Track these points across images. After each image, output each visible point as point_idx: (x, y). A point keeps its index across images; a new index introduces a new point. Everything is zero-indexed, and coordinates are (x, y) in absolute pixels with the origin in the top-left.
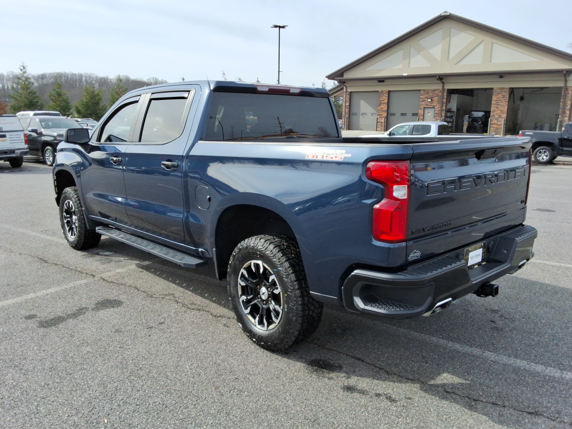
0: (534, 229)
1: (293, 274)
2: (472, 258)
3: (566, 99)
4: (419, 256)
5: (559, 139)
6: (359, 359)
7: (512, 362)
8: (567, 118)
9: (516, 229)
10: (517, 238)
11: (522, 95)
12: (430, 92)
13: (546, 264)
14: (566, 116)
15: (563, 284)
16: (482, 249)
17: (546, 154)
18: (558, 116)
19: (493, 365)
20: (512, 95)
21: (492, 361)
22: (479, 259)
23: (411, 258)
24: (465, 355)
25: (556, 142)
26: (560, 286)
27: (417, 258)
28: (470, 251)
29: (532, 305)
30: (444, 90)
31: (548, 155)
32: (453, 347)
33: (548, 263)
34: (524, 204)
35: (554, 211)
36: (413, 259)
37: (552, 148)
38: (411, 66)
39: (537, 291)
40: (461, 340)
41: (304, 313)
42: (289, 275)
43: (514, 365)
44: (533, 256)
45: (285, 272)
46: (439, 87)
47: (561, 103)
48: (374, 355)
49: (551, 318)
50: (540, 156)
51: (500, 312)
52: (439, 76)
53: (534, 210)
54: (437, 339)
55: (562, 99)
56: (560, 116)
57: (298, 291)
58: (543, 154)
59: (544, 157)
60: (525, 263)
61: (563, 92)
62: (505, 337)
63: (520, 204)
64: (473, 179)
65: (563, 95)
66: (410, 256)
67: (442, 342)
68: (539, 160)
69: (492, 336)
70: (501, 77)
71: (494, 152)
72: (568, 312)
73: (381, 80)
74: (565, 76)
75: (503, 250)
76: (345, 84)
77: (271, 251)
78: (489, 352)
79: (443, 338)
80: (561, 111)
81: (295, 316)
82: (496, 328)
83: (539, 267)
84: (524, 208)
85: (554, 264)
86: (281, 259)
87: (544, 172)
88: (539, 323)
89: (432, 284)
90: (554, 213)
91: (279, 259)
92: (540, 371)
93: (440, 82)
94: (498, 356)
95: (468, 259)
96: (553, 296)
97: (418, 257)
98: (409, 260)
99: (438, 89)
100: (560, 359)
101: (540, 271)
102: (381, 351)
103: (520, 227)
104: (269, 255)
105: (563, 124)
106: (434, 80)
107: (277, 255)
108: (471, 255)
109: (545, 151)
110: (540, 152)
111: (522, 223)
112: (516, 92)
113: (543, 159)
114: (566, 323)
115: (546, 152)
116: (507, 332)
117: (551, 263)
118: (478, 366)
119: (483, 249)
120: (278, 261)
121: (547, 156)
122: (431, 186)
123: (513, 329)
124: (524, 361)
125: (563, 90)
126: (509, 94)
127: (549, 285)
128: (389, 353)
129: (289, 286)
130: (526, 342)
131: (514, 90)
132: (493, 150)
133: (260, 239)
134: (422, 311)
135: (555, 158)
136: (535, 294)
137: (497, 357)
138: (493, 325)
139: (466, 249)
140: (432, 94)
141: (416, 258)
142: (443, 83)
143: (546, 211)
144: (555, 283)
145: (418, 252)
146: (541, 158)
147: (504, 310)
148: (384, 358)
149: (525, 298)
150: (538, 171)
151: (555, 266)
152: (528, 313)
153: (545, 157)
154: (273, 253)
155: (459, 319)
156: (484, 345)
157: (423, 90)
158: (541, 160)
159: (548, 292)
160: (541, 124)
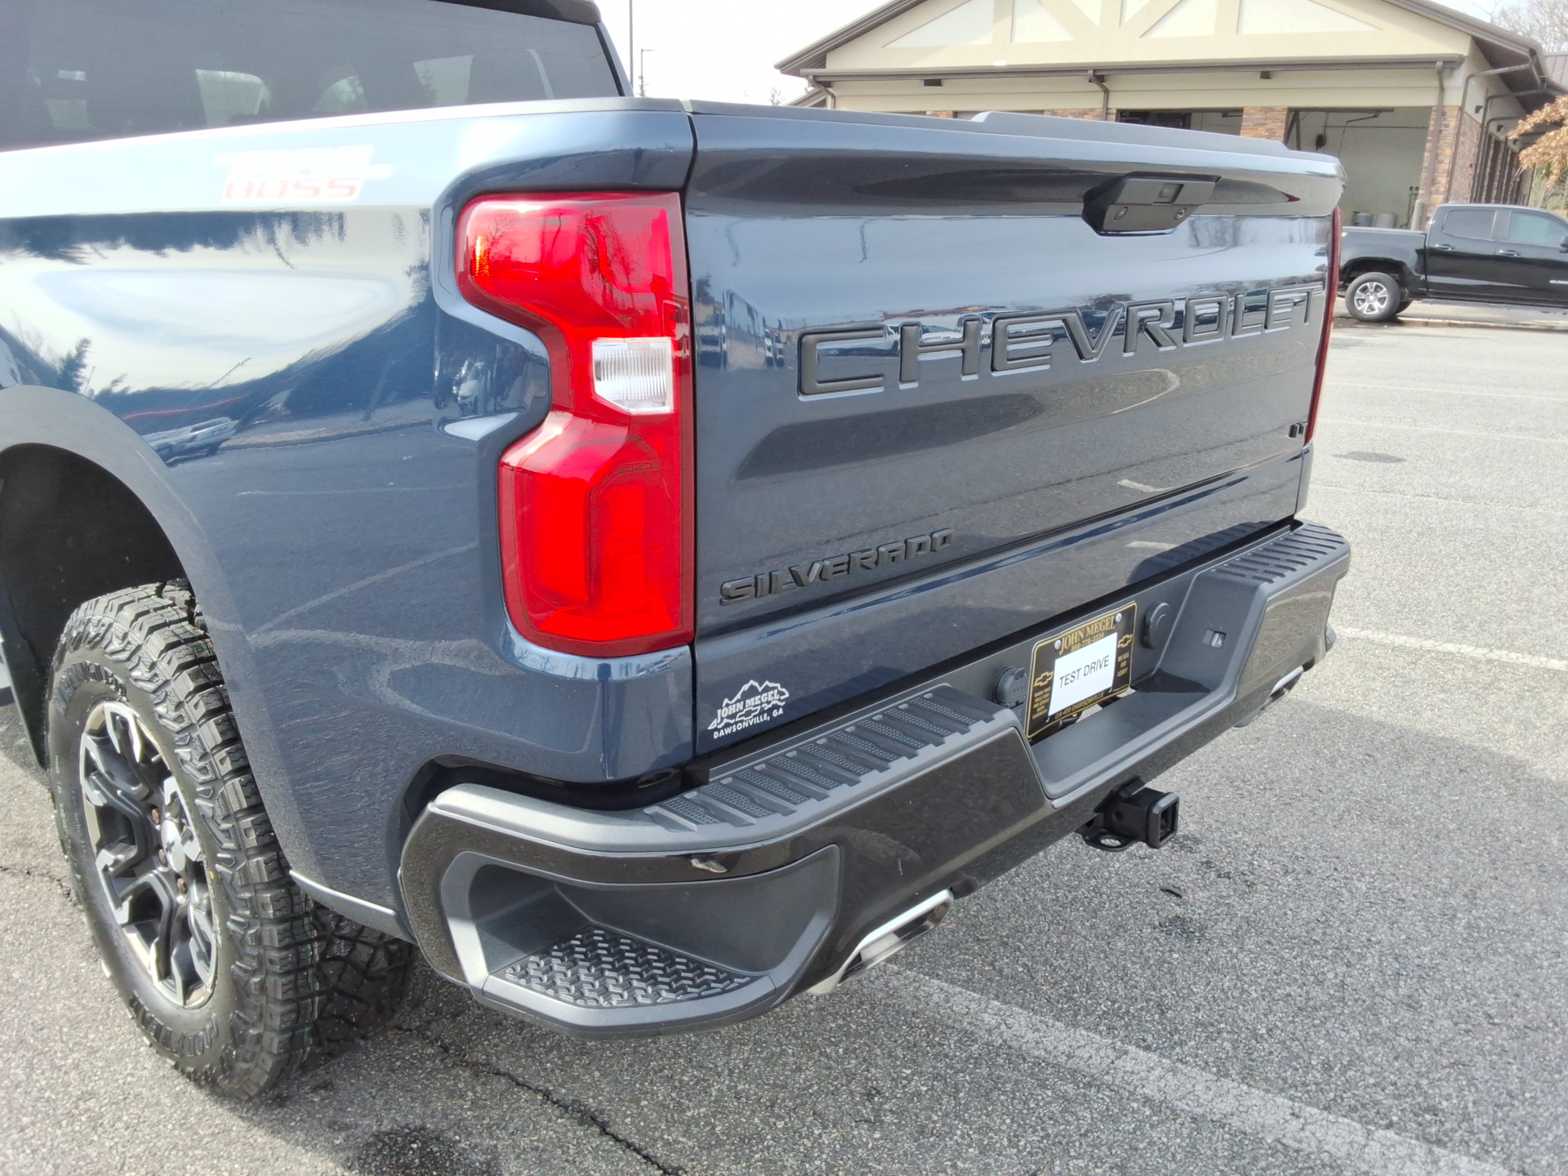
0: (1336, 539)
1: (236, 781)
2: (1067, 679)
3: (1441, 142)
4: (776, 707)
5: (1419, 252)
6: (589, 1118)
7: (1224, 1106)
8: (1441, 197)
9: (1268, 542)
10: (1265, 587)
11: (1320, 131)
13: (1372, 643)
14: (1437, 190)
15: (1430, 721)
16: (1114, 636)
17: (1380, 294)
18: (1414, 191)
19: (1152, 1126)
20: (1294, 129)
21: (1147, 1100)
22: (1104, 679)
23: (728, 725)
24: (1042, 1070)
25: (1411, 261)
26: (1419, 727)
27: (766, 717)
28: (1057, 651)
29: (1321, 812)
30: (1107, 114)
31: (1385, 298)
32: (1003, 1027)
33: (1379, 636)
34: (1301, 438)
35: (1399, 460)
36: (740, 727)
37: (1397, 275)
38: (1018, 39)
39: (1339, 750)
40: (1037, 991)
41: (298, 954)
42: (217, 780)
43: (1236, 1122)
44: (1328, 647)
45: (203, 770)
46: (1095, 101)
47: (1426, 154)
48: (661, 1091)
49: (1387, 868)
50: (1363, 301)
51: (1201, 847)
52: (1095, 71)
53: (1341, 456)
54: (945, 985)
55: (1430, 141)
56: (1421, 192)
57: (261, 859)
58: (1372, 293)
59: (1375, 303)
60: (1298, 677)
61: (1432, 122)
62: (1212, 967)
63: (1287, 436)
64: (1064, 320)
65: (1433, 132)
66: (723, 713)
67: (963, 1001)
68: (1360, 312)
69: (1161, 962)
70: (1266, 76)
71: (1169, 192)
72: (1451, 840)
73: (933, 80)
74: (1440, 75)
75: (1209, 633)
76: (830, 90)
77: (153, 666)
78: (1142, 1053)
79: (968, 984)
80: (1424, 175)
81: (254, 973)
82: (1180, 927)
83: (1351, 653)
84: (1302, 456)
85: (1401, 640)
86: (189, 707)
87: (1372, 345)
88: (1346, 895)
89: (826, 857)
90: (1400, 465)
91: (179, 705)
92: (1344, 1149)
93: (1098, 88)
94: (1174, 1071)
95: (1050, 684)
96: (1396, 773)
97: (770, 711)
98: (716, 735)
99: (1092, 110)
100: (1424, 1082)
101: (1352, 670)
102: (701, 1067)
103: (1285, 533)
104: (140, 684)
105: (1428, 215)
106: (1082, 83)
107: (173, 684)
108: (1062, 666)
109: (1377, 287)
110: (1365, 290)
111: (1292, 516)
112: (1306, 121)
113: (1371, 308)
114: (1446, 894)
115: (1381, 289)
116: (1222, 944)
117: (1391, 637)
118: (1085, 1135)
119: (1119, 638)
120: (174, 715)
121: (1382, 300)
122: (821, 346)
123: (1245, 927)
124: (1280, 1100)
125: (1433, 115)
126: (1286, 124)
127: (1382, 725)
128: (731, 1072)
129: (221, 836)
130: (1294, 990)
131: (1302, 114)
132: (1166, 187)
133: (121, 607)
134: (776, 992)
135: (1404, 305)
136: (1332, 763)
137: (1169, 1076)
138: (1174, 908)
139: (1039, 643)
141: (757, 721)
142: (1106, 92)
143: (1376, 460)
144: (1401, 718)
145: (767, 689)
146: (1366, 305)
147: (1217, 835)
148: (700, 1105)
149: (1298, 781)
150: (1357, 344)
151: (1402, 649)
152: (1306, 848)
153: (1376, 305)
154: (156, 675)
155: (1046, 885)
156: (1127, 1012)
157: (1049, 110)
158: (1365, 312)
159: (1378, 755)
160: (1368, 214)
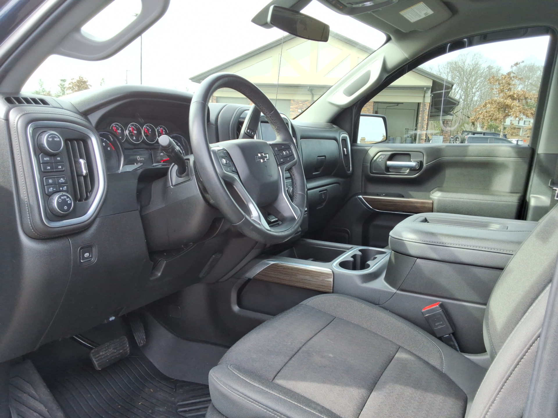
3: (424, 114)
12: (300, 102)
14: (424, 130)
46: (309, 98)
52: (310, 87)
55: (421, 114)
61: (421, 108)
65: (422, 111)
74: (424, 92)
93: (310, 93)
106: (305, 91)
125: (421, 105)
126: (373, 107)
140: (301, 105)
142: (313, 95)
157: (292, 100)
160: (393, 137)
